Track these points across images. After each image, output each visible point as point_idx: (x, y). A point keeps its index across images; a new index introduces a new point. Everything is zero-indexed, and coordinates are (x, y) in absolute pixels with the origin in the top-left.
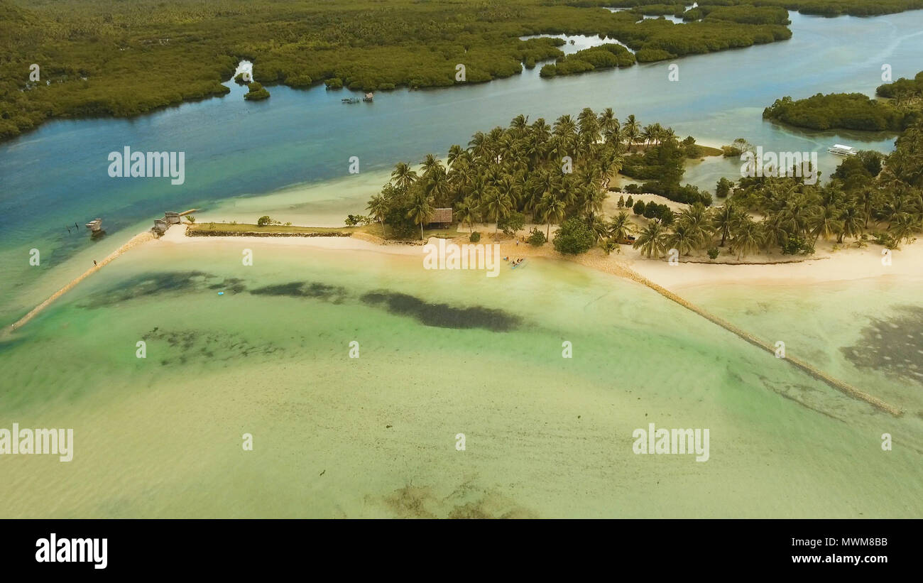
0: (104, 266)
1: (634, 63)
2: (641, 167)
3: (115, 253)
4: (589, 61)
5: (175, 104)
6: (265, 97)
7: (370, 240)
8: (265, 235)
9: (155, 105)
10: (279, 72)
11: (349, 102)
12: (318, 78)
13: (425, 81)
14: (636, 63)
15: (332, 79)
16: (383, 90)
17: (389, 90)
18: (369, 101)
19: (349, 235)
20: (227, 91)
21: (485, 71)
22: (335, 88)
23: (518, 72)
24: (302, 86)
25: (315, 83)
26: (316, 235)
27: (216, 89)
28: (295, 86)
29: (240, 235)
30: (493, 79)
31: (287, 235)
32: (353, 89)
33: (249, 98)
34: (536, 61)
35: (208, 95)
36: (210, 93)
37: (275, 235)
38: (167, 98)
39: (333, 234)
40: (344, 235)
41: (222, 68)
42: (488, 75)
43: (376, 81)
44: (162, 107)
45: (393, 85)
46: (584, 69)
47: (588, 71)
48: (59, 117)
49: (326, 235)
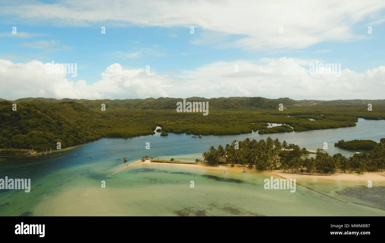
0: (130, 166)
1: (293, 131)
2: (287, 155)
3: (132, 164)
4: (276, 130)
5: (139, 135)
6: (167, 135)
7: (202, 165)
8: (172, 163)
9: (134, 135)
10: (171, 129)
11: (194, 137)
12: (183, 131)
13: (219, 133)
14: (294, 131)
15: (188, 132)
16: (205, 135)
17: (207, 135)
18: (200, 137)
19: (196, 164)
20: (155, 133)
21: (239, 131)
22: (189, 134)
23: (251, 132)
24: (178, 133)
25: (182, 132)
26: (187, 164)
27: (151, 132)
28: (175, 133)
29: (166, 163)
30: (242, 134)
31: (179, 163)
32: (195, 134)
33: (162, 135)
34: (258, 130)
35: (148, 134)
36: (149, 133)
37: (175, 163)
38: (137, 134)
39: (192, 164)
40: (195, 164)
41: (152, 127)
42: (240, 132)
43: (203, 132)
44: (135, 136)
45: (208, 134)
46: (274, 132)
47: (275, 133)
48: (105, 137)
49: (190, 164)
